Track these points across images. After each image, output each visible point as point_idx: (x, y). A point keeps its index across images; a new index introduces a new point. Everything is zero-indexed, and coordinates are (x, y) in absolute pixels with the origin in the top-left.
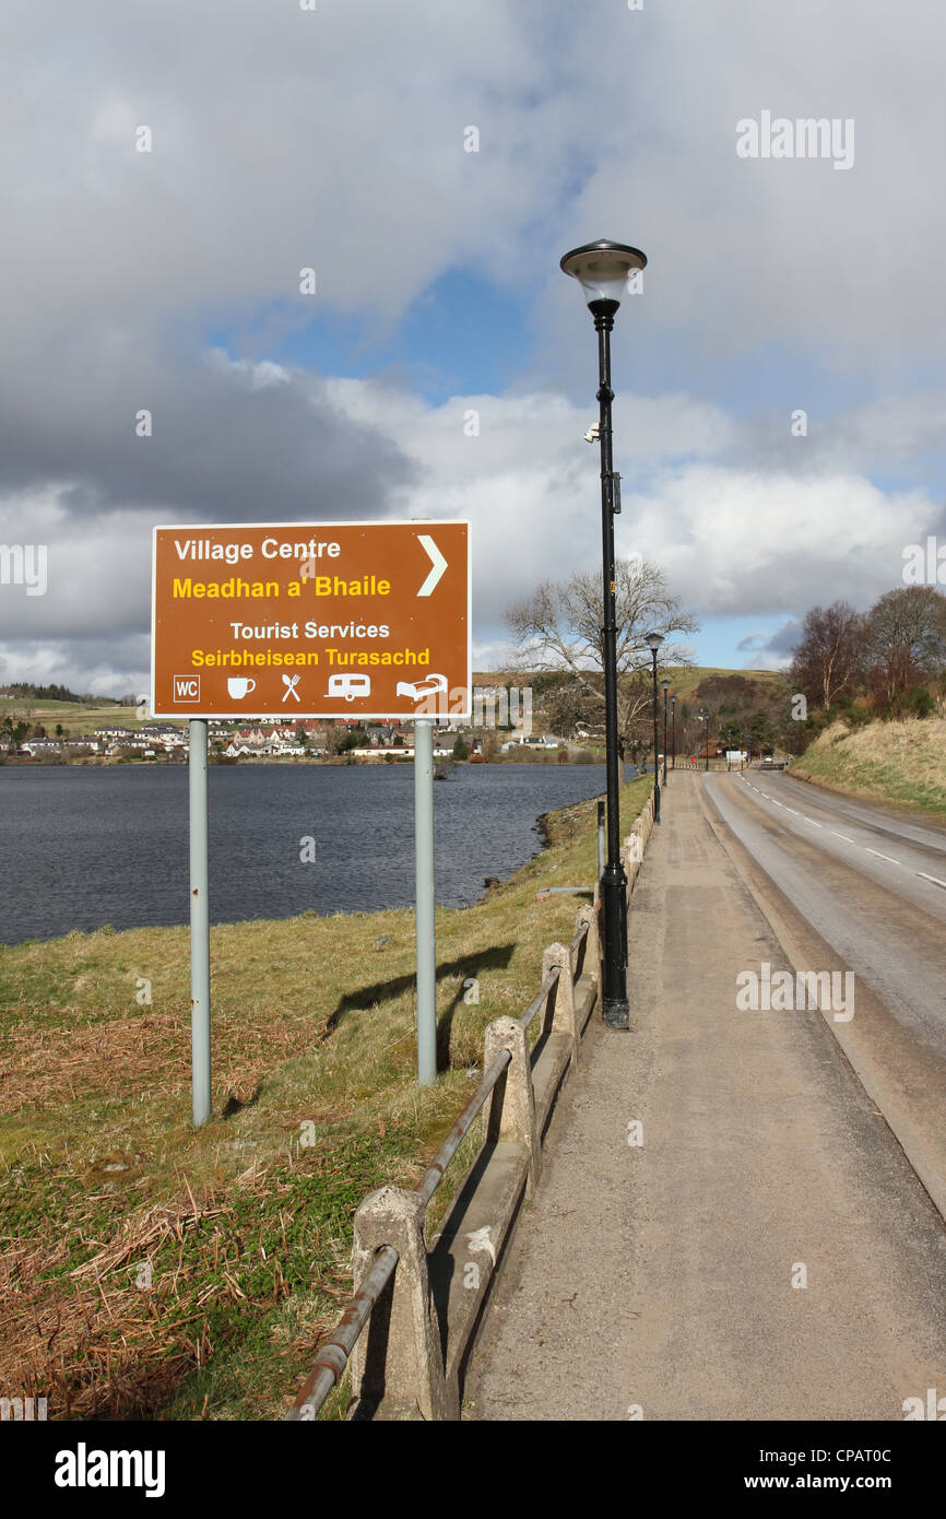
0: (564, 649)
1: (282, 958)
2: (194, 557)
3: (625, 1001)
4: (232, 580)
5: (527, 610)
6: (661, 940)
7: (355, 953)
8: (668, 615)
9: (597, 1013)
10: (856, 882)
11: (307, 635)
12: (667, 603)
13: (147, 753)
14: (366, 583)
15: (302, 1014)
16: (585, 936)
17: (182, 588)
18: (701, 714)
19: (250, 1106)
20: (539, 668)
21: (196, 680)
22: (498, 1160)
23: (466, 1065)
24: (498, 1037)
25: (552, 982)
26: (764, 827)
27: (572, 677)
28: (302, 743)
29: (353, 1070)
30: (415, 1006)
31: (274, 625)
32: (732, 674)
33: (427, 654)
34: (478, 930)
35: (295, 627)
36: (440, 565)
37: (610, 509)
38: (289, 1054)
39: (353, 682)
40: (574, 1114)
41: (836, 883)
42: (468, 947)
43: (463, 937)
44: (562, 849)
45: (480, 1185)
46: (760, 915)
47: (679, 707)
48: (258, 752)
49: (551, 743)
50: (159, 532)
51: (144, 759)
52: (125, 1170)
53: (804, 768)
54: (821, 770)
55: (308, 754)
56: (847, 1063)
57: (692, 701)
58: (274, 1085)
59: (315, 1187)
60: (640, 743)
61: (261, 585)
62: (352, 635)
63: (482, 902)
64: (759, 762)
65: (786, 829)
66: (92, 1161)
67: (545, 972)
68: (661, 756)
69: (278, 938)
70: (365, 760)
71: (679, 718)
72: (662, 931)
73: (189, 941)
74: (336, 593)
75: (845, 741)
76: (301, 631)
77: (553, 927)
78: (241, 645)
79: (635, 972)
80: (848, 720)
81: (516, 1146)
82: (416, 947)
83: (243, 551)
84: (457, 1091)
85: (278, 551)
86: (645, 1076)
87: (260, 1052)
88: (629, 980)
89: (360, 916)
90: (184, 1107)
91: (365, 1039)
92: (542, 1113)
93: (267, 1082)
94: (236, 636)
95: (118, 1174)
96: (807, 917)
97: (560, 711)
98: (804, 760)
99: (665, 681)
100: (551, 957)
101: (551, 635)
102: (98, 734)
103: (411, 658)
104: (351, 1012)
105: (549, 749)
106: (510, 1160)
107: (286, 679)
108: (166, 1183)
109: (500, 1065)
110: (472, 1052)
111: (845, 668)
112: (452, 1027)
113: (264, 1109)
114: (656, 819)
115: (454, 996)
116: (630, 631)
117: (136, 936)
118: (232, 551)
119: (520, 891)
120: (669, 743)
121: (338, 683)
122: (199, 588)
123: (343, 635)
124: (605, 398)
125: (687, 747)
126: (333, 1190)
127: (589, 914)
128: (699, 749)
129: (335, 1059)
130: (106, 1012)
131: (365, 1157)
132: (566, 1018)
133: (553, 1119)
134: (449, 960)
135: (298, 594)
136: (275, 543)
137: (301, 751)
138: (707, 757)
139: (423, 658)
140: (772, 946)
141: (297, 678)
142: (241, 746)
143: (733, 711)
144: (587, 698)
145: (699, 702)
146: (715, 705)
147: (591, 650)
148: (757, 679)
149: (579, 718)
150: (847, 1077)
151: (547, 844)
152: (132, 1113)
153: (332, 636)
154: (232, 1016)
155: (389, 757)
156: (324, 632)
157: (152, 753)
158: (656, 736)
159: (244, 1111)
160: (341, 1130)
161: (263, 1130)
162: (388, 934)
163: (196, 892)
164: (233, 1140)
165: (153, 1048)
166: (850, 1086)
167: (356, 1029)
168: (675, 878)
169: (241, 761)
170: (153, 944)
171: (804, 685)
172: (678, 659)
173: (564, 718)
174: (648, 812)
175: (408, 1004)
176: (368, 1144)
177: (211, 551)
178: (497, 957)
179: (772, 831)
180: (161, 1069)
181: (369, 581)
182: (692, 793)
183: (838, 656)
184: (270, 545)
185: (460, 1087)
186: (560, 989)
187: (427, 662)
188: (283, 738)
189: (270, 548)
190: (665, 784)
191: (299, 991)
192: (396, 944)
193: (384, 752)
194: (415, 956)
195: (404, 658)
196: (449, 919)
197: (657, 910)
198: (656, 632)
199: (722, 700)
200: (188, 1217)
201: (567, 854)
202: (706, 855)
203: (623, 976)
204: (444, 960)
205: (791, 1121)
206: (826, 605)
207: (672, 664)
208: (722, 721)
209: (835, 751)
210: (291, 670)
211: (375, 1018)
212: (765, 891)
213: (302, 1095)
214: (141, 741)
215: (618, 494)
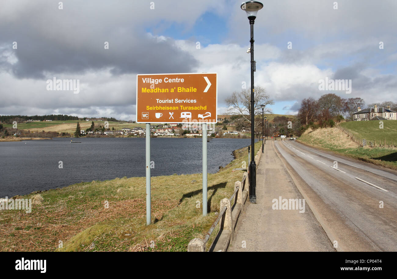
0: (240, 109)
1: (168, 185)
2: (147, 82)
3: (255, 196)
4: (157, 88)
5: (230, 99)
6: (264, 181)
7: (187, 184)
8: (266, 100)
9: (248, 199)
10: (314, 168)
11: (175, 102)
12: (266, 97)
13: (135, 135)
14: (190, 89)
15: (173, 199)
16: (245, 180)
17: (144, 90)
18: (274, 126)
19: (161, 221)
20: (233, 114)
21: (147, 113)
22: (223, 234)
23: (215, 212)
24: (223, 203)
25: (237, 190)
26: (291, 154)
27: (241, 116)
28: (173, 132)
29: (186, 212)
30: (202, 197)
31: (167, 100)
32: (282, 116)
33: (206, 107)
34: (217, 179)
35: (172, 100)
36: (209, 84)
37: (253, 70)
38: (170, 209)
39: (187, 114)
40: (242, 224)
41: (309, 168)
42: (215, 183)
43: (214, 181)
44: (239, 159)
45: (219, 240)
46: (289, 176)
47: (269, 124)
48: (162, 135)
49: (236, 133)
50: (138, 76)
51: (134, 136)
52: (130, 235)
53: (301, 140)
54: (305, 140)
55: (175, 135)
56: (312, 213)
57: (272, 123)
58: (166, 216)
59: (177, 240)
60: (259, 133)
61: (164, 89)
62: (187, 102)
63: (219, 172)
64: (289, 138)
65: (296, 155)
66: (122, 233)
67: (235, 188)
68: (264, 136)
69: (167, 180)
70: (189, 137)
71: (269, 127)
72: (264, 180)
73: (145, 181)
74: (183, 91)
75: (311, 133)
76: (174, 101)
77: (237, 178)
78: (159, 105)
79: (258, 189)
80: (312, 128)
81: (228, 231)
82: (202, 183)
83: (159, 81)
84: (213, 218)
85: (168, 81)
86: (260, 215)
87: (163, 208)
88: (256, 191)
89: (188, 175)
90: (144, 220)
91: (190, 204)
92: (234, 223)
93: (165, 215)
94: (158, 102)
95: (128, 236)
96: (301, 177)
97: (238, 125)
98: (301, 138)
99: (265, 117)
100: (237, 184)
101: (236, 105)
102: (123, 130)
103: (202, 108)
104: (186, 198)
105: (236, 135)
106: (226, 234)
107: (170, 113)
108: (140, 239)
109: (224, 210)
110: (216, 208)
111: (312, 114)
112: (211, 202)
113: (164, 221)
114: (263, 152)
115: (212, 194)
116: (256, 104)
117: (132, 179)
118: (157, 81)
119: (228, 169)
120: (266, 133)
121: (183, 114)
122: (148, 90)
123: (185, 102)
124: (252, 41)
125: (271, 134)
126: (181, 241)
127: (246, 174)
128: (274, 135)
129: (182, 209)
130: (125, 197)
131: (189, 233)
132: (240, 200)
133: (237, 225)
134: (210, 186)
135: (173, 92)
136: (167, 79)
137: (173, 134)
138: (276, 137)
139: (205, 108)
140: (292, 183)
141: (173, 113)
142: (158, 133)
143: (283, 125)
144: (245, 122)
145: (274, 123)
146: (278, 124)
147: (247, 109)
148: (289, 117)
149: (243, 126)
150: (312, 216)
151: (235, 158)
152: (131, 222)
153: (182, 102)
154: (156, 199)
155: (195, 136)
156: (180, 101)
157: (136, 135)
158: (263, 131)
159: (159, 222)
160: (183, 227)
161: (164, 226)
162: (195, 179)
163: (147, 167)
164: (156, 229)
165: (136, 207)
166: (313, 218)
167: (187, 202)
168: (267, 167)
169: (158, 137)
170: (137, 181)
171: (301, 119)
172: (269, 111)
173: (239, 126)
174: (261, 150)
175: (200, 196)
176: (190, 230)
177: (151, 81)
178: (223, 185)
179: (292, 155)
180: (139, 212)
181: (191, 88)
182: (272, 146)
183: (310, 111)
184: (166, 79)
185: (213, 217)
186: (239, 192)
187: (206, 109)
188: (169, 131)
189: (166, 80)
190: (265, 143)
191: (173, 193)
192: (197, 182)
193: (194, 135)
194: (202, 185)
195: (200, 108)
196: (210, 176)
197: (263, 174)
198: (264, 104)
199: (280, 122)
200: (145, 247)
201: (240, 160)
202: (275, 161)
203: (255, 190)
204: (209, 186)
205: (298, 227)
206: (307, 98)
207: (267, 113)
208: (280, 128)
209: (309, 136)
210: (171, 111)
211: (192, 200)
212: (291, 170)
213: (173, 218)
214: (133, 132)
215: (255, 66)
